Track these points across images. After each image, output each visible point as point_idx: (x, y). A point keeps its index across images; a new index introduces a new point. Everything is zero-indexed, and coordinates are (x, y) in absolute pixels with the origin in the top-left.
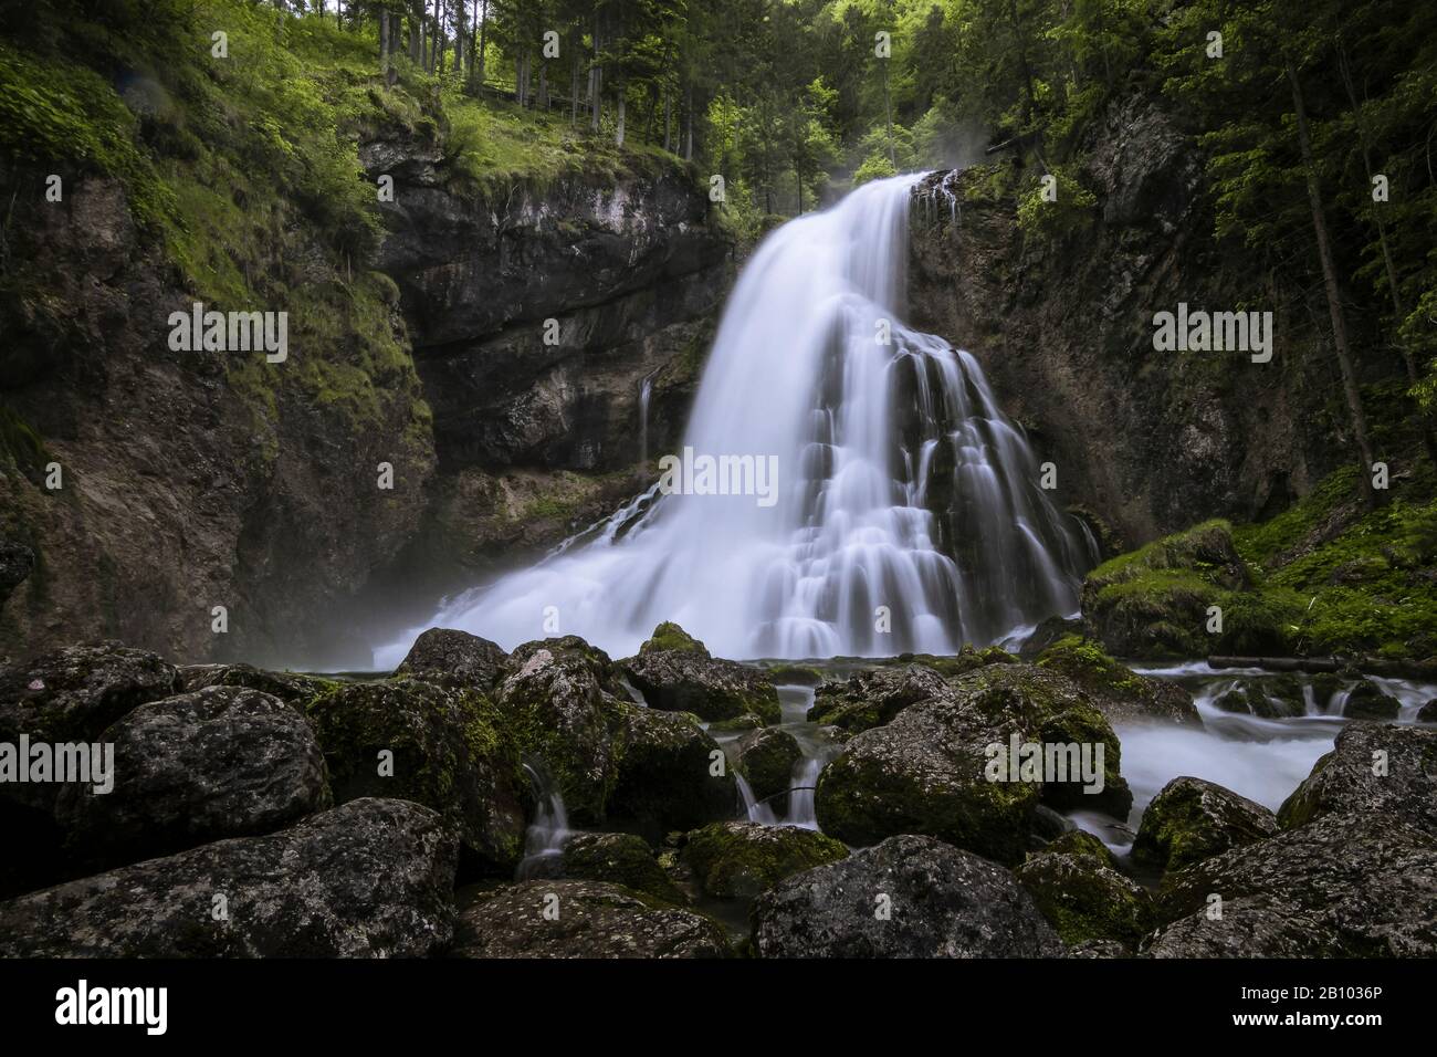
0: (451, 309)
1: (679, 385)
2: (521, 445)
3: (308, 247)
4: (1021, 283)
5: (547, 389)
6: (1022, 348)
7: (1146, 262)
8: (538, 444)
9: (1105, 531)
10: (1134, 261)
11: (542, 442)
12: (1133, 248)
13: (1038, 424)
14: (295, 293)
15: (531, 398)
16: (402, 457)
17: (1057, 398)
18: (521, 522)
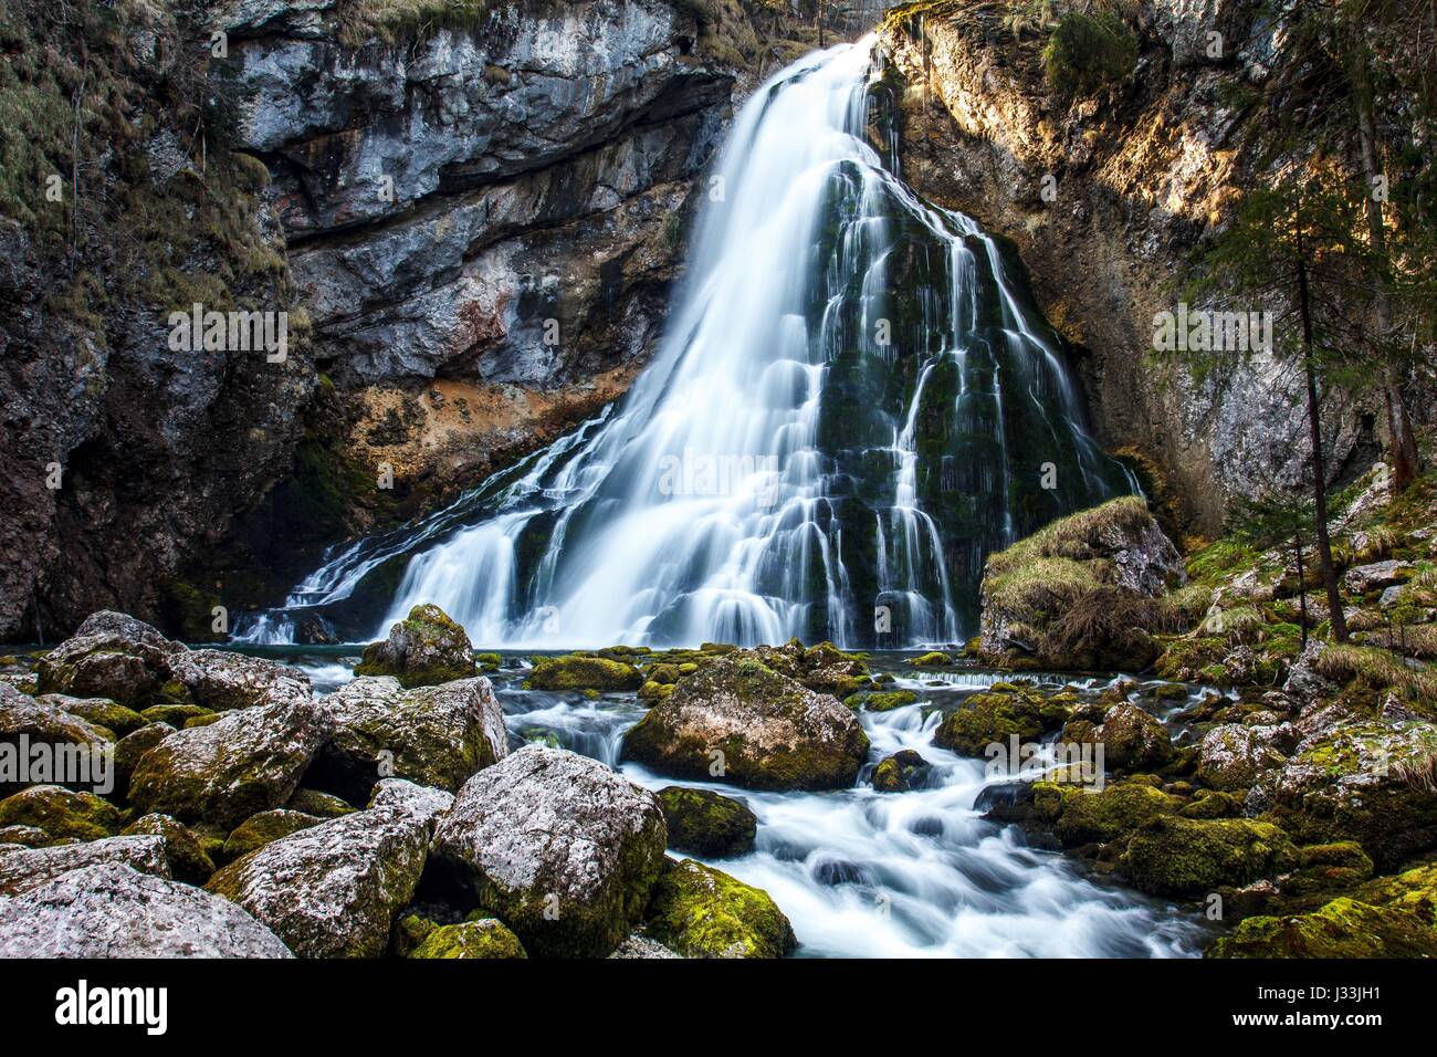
0: (344, 188)
1: (657, 269)
2: (446, 352)
3: (155, 134)
4: (1071, 143)
5: (477, 278)
6: (1070, 233)
7: (1229, 117)
8: (468, 351)
9: (1160, 484)
10: (1211, 115)
11: (472, 347)
12: (1209, 100)
13: (1085, 336)
14: (139, 192)
15: (458, 292)
16: (273, 378)
17: (1108, 302)
18: (440, 452)
